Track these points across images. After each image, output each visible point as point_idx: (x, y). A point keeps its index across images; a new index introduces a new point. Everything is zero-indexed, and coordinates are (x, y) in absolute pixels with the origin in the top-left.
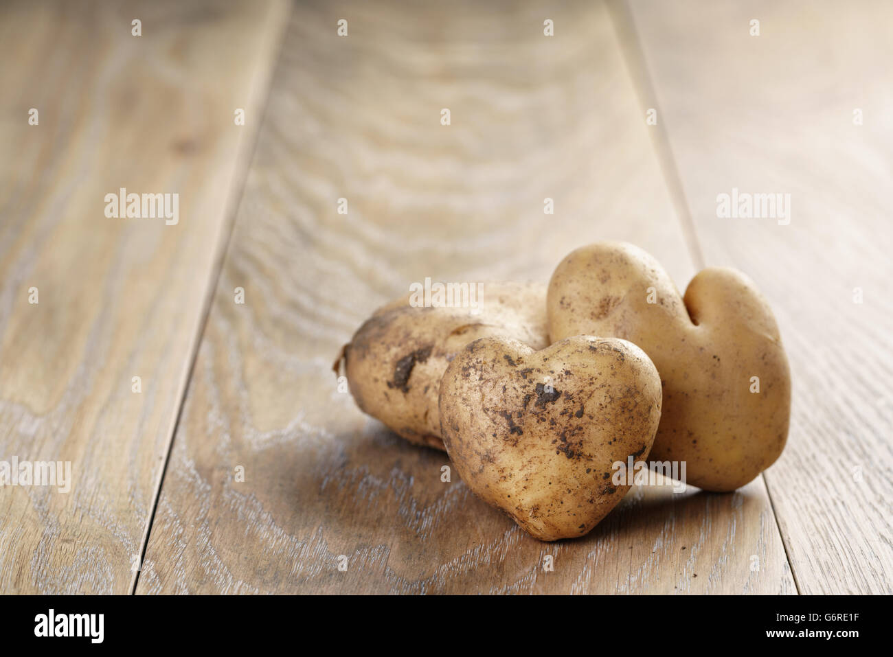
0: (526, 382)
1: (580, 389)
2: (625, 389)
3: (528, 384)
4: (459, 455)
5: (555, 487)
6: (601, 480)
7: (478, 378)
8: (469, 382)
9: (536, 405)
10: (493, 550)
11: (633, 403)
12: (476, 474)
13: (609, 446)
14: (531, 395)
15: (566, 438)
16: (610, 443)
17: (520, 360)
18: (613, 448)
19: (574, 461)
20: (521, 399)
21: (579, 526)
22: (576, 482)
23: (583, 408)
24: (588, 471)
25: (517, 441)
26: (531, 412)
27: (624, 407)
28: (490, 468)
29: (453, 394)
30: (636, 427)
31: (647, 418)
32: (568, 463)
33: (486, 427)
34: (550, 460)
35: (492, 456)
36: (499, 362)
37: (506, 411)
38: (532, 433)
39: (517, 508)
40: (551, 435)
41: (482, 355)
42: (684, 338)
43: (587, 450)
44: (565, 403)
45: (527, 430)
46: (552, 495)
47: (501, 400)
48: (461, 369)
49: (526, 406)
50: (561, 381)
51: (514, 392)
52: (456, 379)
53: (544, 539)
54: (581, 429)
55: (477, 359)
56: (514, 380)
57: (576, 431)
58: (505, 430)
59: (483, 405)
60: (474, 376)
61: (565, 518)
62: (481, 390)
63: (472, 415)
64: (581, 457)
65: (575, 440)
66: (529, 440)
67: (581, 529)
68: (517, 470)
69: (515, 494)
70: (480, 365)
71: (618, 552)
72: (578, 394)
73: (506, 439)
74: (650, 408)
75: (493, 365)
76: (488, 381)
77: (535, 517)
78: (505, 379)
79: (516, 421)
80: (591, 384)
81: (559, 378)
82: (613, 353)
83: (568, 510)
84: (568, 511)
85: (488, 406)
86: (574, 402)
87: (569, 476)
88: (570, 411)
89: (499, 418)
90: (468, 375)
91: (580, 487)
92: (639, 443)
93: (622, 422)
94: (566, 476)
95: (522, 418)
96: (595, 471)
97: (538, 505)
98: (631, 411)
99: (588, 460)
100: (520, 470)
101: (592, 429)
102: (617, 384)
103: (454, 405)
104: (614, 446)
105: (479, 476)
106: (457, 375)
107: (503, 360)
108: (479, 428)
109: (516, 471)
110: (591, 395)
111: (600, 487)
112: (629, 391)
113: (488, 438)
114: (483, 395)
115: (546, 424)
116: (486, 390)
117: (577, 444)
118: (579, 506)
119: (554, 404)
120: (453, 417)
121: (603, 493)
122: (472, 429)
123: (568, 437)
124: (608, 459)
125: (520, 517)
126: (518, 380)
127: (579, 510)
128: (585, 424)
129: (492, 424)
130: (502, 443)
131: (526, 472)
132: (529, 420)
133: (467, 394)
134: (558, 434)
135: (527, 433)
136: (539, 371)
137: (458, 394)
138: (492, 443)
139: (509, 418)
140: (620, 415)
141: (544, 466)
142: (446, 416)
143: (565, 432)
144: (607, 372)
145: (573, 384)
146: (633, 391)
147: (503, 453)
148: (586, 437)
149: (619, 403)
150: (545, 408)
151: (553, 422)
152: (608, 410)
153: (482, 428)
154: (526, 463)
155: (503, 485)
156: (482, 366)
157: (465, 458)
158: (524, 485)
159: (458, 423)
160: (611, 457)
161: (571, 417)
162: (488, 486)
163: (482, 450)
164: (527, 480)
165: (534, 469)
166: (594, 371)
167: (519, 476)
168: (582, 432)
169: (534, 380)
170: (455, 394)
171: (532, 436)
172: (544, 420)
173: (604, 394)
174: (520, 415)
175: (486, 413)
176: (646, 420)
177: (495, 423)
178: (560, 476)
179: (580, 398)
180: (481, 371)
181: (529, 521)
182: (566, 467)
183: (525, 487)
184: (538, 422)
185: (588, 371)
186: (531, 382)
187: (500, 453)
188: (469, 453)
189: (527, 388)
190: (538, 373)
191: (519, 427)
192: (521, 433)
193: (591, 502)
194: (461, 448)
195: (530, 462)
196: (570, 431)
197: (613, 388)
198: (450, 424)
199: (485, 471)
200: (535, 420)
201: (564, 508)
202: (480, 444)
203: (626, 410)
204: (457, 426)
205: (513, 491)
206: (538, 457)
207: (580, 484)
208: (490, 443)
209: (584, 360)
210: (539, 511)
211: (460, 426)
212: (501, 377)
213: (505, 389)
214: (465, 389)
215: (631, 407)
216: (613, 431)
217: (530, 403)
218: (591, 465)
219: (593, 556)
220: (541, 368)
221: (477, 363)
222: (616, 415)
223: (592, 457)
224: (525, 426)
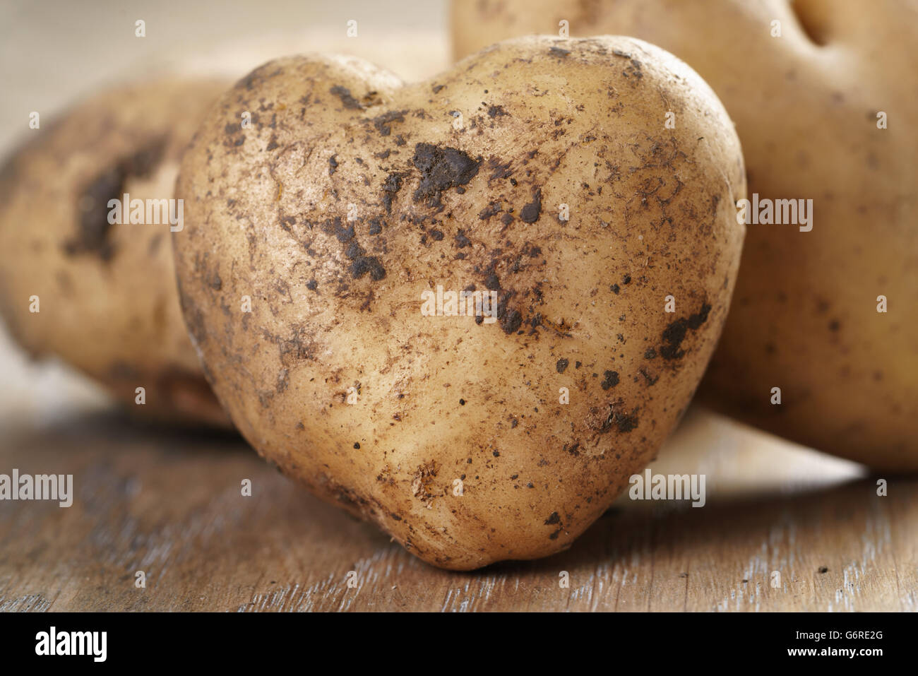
0: (389, 143)
1: (530, 148)
2: (647, 146)
3: (395, 148)
4: (226, 354)
5: (477, 412)
6: (598, 394)
7: (264, 144)
8: (242, 159)
9: (418, 198)
10: (321, 594)
11: (670, 184)
12: (270, 396)
13: (613, 295)
14: (403, 175)
15: (498, 279)
16: (616, 289)
17: (372, 97)
18: (625, 303)
19: (523, 339)
20: (377, 185)
21: (547, 517)
22: (532, 397)
23: (539, 196)
24: (562, 366)
25: (372, 295)
26: (404, 219)
27: (647, 192)
28: (304, 374)
29: (202, 196)
30: (682, 249)
31: (709, 228)
32: (508, 347)
33: (289, 265)
34: (460, 341)
35: (307, 342)
36: (317, 101)
37: (338, 220)
38: (408, 272)
39: (379, 478)
40: (459, 273)
41: (276, 91)
42: (793, 72)
43: (556, 310)
44: (491, 187)
45: (395, 266)
46: (469, 434)
47: (326, 192)
48: (221, 131)
49: (390, 203)
50: (480, 133)
51: (359, 169)
52: (211, 158)
53: (457, 563)
54: (536, 252)
55: (262, 100)
56: (358, 142)
57: (525, 260)
58: (338, 268)
59: (281, 210)
60: (256, 144)
61: (507, 496)
62: (272, 172)
63: (253, 240)
64: (540, 328)
65: (524, 282)
66: (402, 292)
67: (552, 528)
68: (376, 373)
69: (370, 436)
70: (269, 113)
71: (651, 585)
72: (525, 162)
73: (342, 292)
74: (715, 200)
75: (304, 111)
76: (292, 148)
77: (428, 497)
78: (334, 140)
79: (365, 242)
80: (556, 135)
81: (474, 125)
82: (613, 60)
83: (513, 472)
84: (514, 478)
85: (292, 210)
86: (515, 183)
87: (512, 381)
88: (506, 207)
89: (321, 239)
90: (241, 142)
91: (542, 410)
92: (692, 294)
93: (643, 233)
94: (503, 382)
95: (382, 235)
96: (579, 365)
97: (434, 462)
98: (668, 202)
99: (560, 336)
100: (382, 372)
101: (568, 253)
102: (625, 131)
103: (207, 223)
104: (627, 295)
105: (279, 399)
106: (212, 147)
107: (329, 97)
108: (272, 272)
109: (372, 376)
110: (558, 162)
111: (595, 411)
112: (657, 150)
113: (295, 295)
114: (280, 186)
115: (446, 247)
116: (287, 171)
117: (527, 294)
118: (543, 463)
119: (463, 192)
120: (207, 255)
121: (605, 428)
122: (253, 276)
123: (503, 275)
124: (613, 333)
125: (387, 502)
126: (367, 140)
127: (543, 473)
128: (547, 238)
129: (305, 257)
130: (333, 303)
131: (397, 377)
132: (400, 239)
133: (238, 187)
134: (477, 271)
135: (396, 271)
136: (421, 114)
137: (215, 193)
138: (307, 306)
139: (347, 235)
140: (639, 212)
141: (444, 356)
142: (189, 255)
143: (495, 263)
144: (597, 105)
145: (512, 136)
146: (669, 152)
147: (336, 330)
148: (551, 274)
149: (633, 180)
150: (440, 206)
151: (463, 239)
152: (606, 199)
153: (279, 270)
154: (396, 352)
155: (340, 418)
156: (274, 116)
157: (241, 359)
158: (395, 410)
159: (218, 266)
160: (620, 329)
161: (509, 221)
162: (301, 427)
163: (281, 328)
164: (402, 396)
165: (419, 366)
166: (564, 104)
167: (382, 387)
168: (540, 260)
169: (409, 136)
170: (210, 193)
171: (410, 281)
172: (439, 236)
173: (595, 159)
174: (377, 225)
175: (288, 229)
176: (706, 231)
177: (312, 253)
178: (487, 381)
179: (530, 172)
180: (273, 126)
181: (413, 512)
182: (504, 357)
183: (397, 417)
184: (423, 241)
185: (549, 103)
186: (401, 142)
187: (328, 330)
188: (249, 342)
189: (392, 158)
190: (419, 120)
191: (374, 259)
192: (381, 274)
193: (574, 450)
194: (229, 331)
195: (407, 348)
196: (508, 259)
197: (616, 142)
198: (198, 275)
199: (293, 383)
200: (415, 237)
201: (502, 469)
202: (276, 313)
203: (652, 200)
204: (217, 276)
205: (367, 430)
206: (429, 336)
207: (543, 402)
208: (300, 305)
209: (536, 78)
210: (436, 479)
211: (225, 273)
212: (325, 137)
213: (334, 164)
214: (233, 178)
215: (665, 193)
216: (621, 255)
217: (399, 194)
218: (568, 349)
219: (586, 595)
220: (427, 107)
221: (263, 109)
222: (628, 214)
223: (569, 328)
224: (390, 256)
